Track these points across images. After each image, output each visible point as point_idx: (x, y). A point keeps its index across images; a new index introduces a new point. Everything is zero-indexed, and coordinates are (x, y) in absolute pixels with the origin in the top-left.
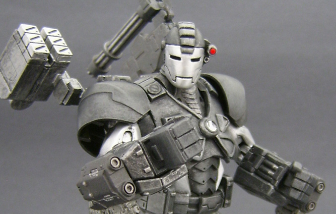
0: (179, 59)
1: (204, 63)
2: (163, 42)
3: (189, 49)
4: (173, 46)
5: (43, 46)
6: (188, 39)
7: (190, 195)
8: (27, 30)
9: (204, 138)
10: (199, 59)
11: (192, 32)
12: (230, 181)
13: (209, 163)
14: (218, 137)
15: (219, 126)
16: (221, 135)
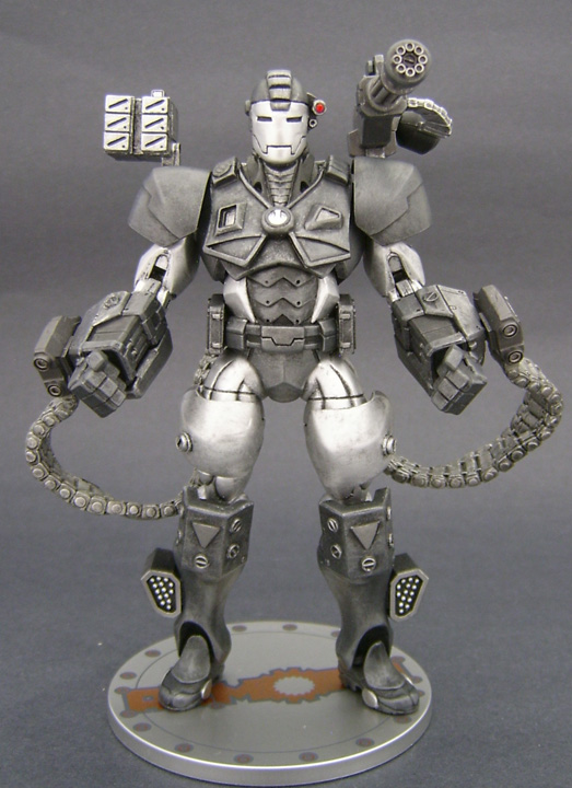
0: (269, 119)
1: (309, 128)
2: (248, 102)
3: (284, 104)
4: (261, 103)
5: (123, 138)
6: (280, 90)
7: (249, 322)
8: (111, 107)
9: (264, 236)
10: (299, 119)
11: (287, 81)
12: (344, 313)
13: (276, 275)
14: (292, 235)
15: (307, 220)
16: (302, 233)
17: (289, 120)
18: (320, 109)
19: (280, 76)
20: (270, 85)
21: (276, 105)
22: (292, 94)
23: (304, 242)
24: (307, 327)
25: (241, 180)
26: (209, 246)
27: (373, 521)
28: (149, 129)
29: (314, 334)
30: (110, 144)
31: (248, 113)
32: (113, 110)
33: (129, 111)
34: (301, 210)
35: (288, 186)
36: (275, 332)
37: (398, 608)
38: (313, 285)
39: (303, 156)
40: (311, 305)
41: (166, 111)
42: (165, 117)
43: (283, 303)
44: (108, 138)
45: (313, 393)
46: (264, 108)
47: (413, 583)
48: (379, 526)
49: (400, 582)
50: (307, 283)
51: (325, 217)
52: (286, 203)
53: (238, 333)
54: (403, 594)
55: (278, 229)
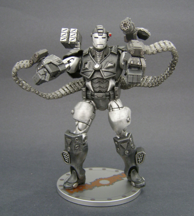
0: (98, 38)
1: (107, 40)
2: (91, 34)
3: (101, 34)
4: (95, 34)
5: (65, 38)
6: (100, 30)
7: (92, 92)
8: (63, 31)
9: (94, 71)
10: (105, 38)
11: (102, 28)
12: (116, 89)
13: (98, 80)
14: (101, 70)
15: (105, 66)
16: (103, 70)
17: (103, 38)
18: (110, 35)
19: (100, 27)
20: (98, 29)
21: (99, 34)
22: (103, 31)
23: (104, 72)
24: (106, 93)
25: (89, 55)
26: (81, 73)
27: (126, 142)
28: (72, 37)
29: (109, 94)
30: (62, 40)
31: (91, 36)
32: (63, 32)
33: (67, 32)
34: (103, 63)
35: (101, 56)
36: (98, 95)
37: (138, 161)
38: (107, 82)
39: (106, 47)
40: (107, 87)
41: (76, 32)
42: (76, 34)
43: (100, 87)
44: (62, 38)
45: (110, 108)
46: (96, 35)
47: (142, 155)
48: (128, 143)
49: (138, 155)
50: (106, 82)
51: (110, 65)
52: (100, 61)
53: (89, 95)
54: (139, 158)
55: (97, 69)
